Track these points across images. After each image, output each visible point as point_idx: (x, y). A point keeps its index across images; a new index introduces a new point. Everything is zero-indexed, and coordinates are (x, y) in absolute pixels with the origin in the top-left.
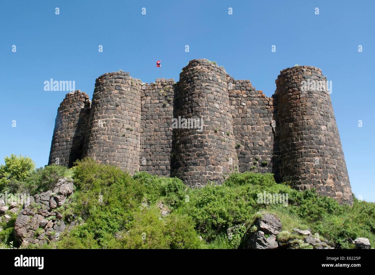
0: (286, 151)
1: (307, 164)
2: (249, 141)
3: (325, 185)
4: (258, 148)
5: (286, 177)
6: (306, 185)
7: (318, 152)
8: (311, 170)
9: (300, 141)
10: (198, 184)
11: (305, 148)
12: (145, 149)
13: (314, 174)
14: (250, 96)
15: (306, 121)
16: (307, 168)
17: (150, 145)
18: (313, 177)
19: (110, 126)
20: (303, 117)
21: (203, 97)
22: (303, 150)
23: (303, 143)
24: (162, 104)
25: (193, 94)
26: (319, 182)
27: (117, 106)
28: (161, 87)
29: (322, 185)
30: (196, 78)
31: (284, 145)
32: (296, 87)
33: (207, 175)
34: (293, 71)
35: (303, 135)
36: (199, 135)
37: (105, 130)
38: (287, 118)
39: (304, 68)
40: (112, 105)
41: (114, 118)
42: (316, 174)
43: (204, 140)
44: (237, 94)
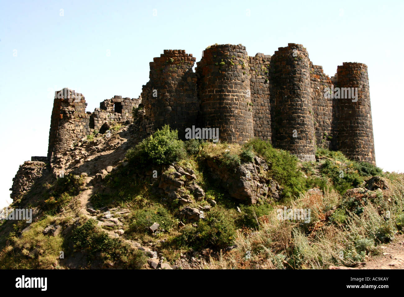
0: (344, 131)
1: (360, 142)
2: (321, 120)
3: (368, 157)
4: (326, 126)
5: (343, 149)
6: (359, 157)
7: (366, 133)
8: (362, 146)
9: (356, 125)
10: (303, 154)
11: (359, 130)
12: (256, 121)
13: (363, 149)
14: (322, 81)
15: (361, 110)
16: (360, 145)
17: (259, 118)
18: (363, 151)
19: (241, 101)
20: (359, 107)
21: (302, 82)
22: (358, 132)
23: (358, 127)
24: (264, 80)
25: (295, 77)
26: (365, 154)
27: (243, 82)
28: (261, 62)
29: (367, 156)
30: (296, 62)
31: (342, 125)
32: (355, 81)
33: (308, 147)
34: (354, 66)
35: (358, 120)
36: (301, 115)
37: (237, 105)
38: (347, 104)
39: (361, 65)
40: (239, 80)
41: (242, 94)
42: (364, 149)
43: (305, 120)
44: (315, 78)
